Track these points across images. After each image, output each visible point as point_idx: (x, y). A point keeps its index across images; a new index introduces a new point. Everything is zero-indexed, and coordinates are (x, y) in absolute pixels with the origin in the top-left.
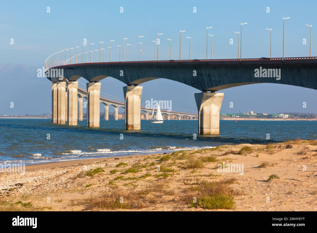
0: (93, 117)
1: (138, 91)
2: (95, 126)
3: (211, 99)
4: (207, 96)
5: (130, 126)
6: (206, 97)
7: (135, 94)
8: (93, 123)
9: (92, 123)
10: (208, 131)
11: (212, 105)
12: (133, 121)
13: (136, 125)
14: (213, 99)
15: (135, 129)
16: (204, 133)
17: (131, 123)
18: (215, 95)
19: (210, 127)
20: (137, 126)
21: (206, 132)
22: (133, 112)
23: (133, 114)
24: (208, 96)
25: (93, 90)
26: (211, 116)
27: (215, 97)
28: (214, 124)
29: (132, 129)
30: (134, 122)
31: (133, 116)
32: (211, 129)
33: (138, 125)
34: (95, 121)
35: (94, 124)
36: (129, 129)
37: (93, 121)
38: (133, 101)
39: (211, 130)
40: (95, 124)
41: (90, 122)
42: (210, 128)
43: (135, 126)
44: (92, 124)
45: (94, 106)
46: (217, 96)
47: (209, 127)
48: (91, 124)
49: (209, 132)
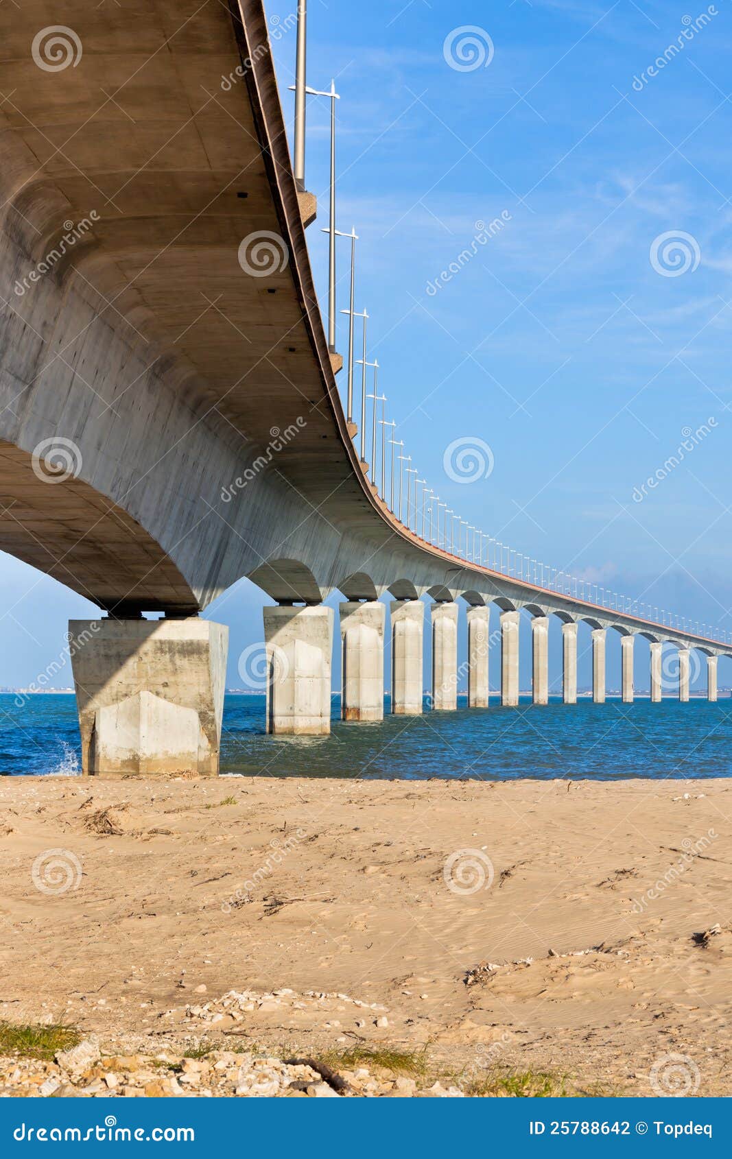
0: (404, 688)
1: (371, 616)
2: (407, 712)
3: (290, 625)
4: (275, 617)
5: (352, 711)
6: (273, 619)
7: (363, 623)
8: (404, 703)
9: (400, 703)
10: (286, 726)
11: (300, 644)
12: (359, 699)
13: (367, 707)
14: (297, 626)
15: (363, 718)
16: (277, 730)
17: (354, 701)
18: (299, 614)
19: (291, 712)
20: (369, 709)
21: (282, 726)
22: (359, 674)
23: (359, 677)
24: (279, 616)
25: (404, 619)
26: (294, 678)
27: (301, 619)
28: (306, 704)
29: (357, 718)
30: (361, 701)
31: (358, 684)
32: (294, 719)
33: (374, 707)
34: (408, 698)
35: (405, 705)
36: (350, 717)
37: (404, 700)
38: (359, 644)
39: (296, 721)
40: (407, 706)
41: (397, 700)
42: (293, 716)
43: (363, 710)
44: (401, 705)
45: (404, 661)
46: (306, 617)
47: (289, 712)
48: (397, 706)
49: (290, 726)
